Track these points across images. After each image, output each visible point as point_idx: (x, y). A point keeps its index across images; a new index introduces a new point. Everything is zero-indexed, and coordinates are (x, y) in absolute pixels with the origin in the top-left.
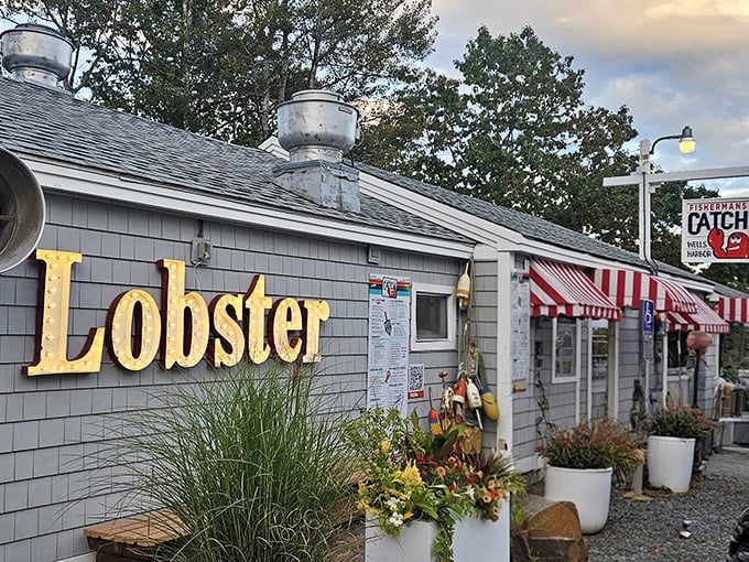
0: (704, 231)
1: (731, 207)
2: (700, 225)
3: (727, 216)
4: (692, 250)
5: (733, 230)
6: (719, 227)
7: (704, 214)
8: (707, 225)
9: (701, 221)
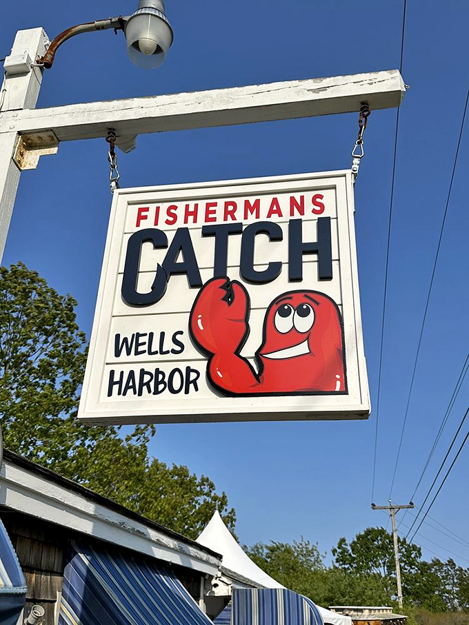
0: (180, 293)
1: (275, 208)
2: (164, 274)
3: (261, 240)
4: (130, 364)
5: (282, 285)
6: (233, 274)
7: (183, 234)
8: (190, 270)
9: (170, 258)
